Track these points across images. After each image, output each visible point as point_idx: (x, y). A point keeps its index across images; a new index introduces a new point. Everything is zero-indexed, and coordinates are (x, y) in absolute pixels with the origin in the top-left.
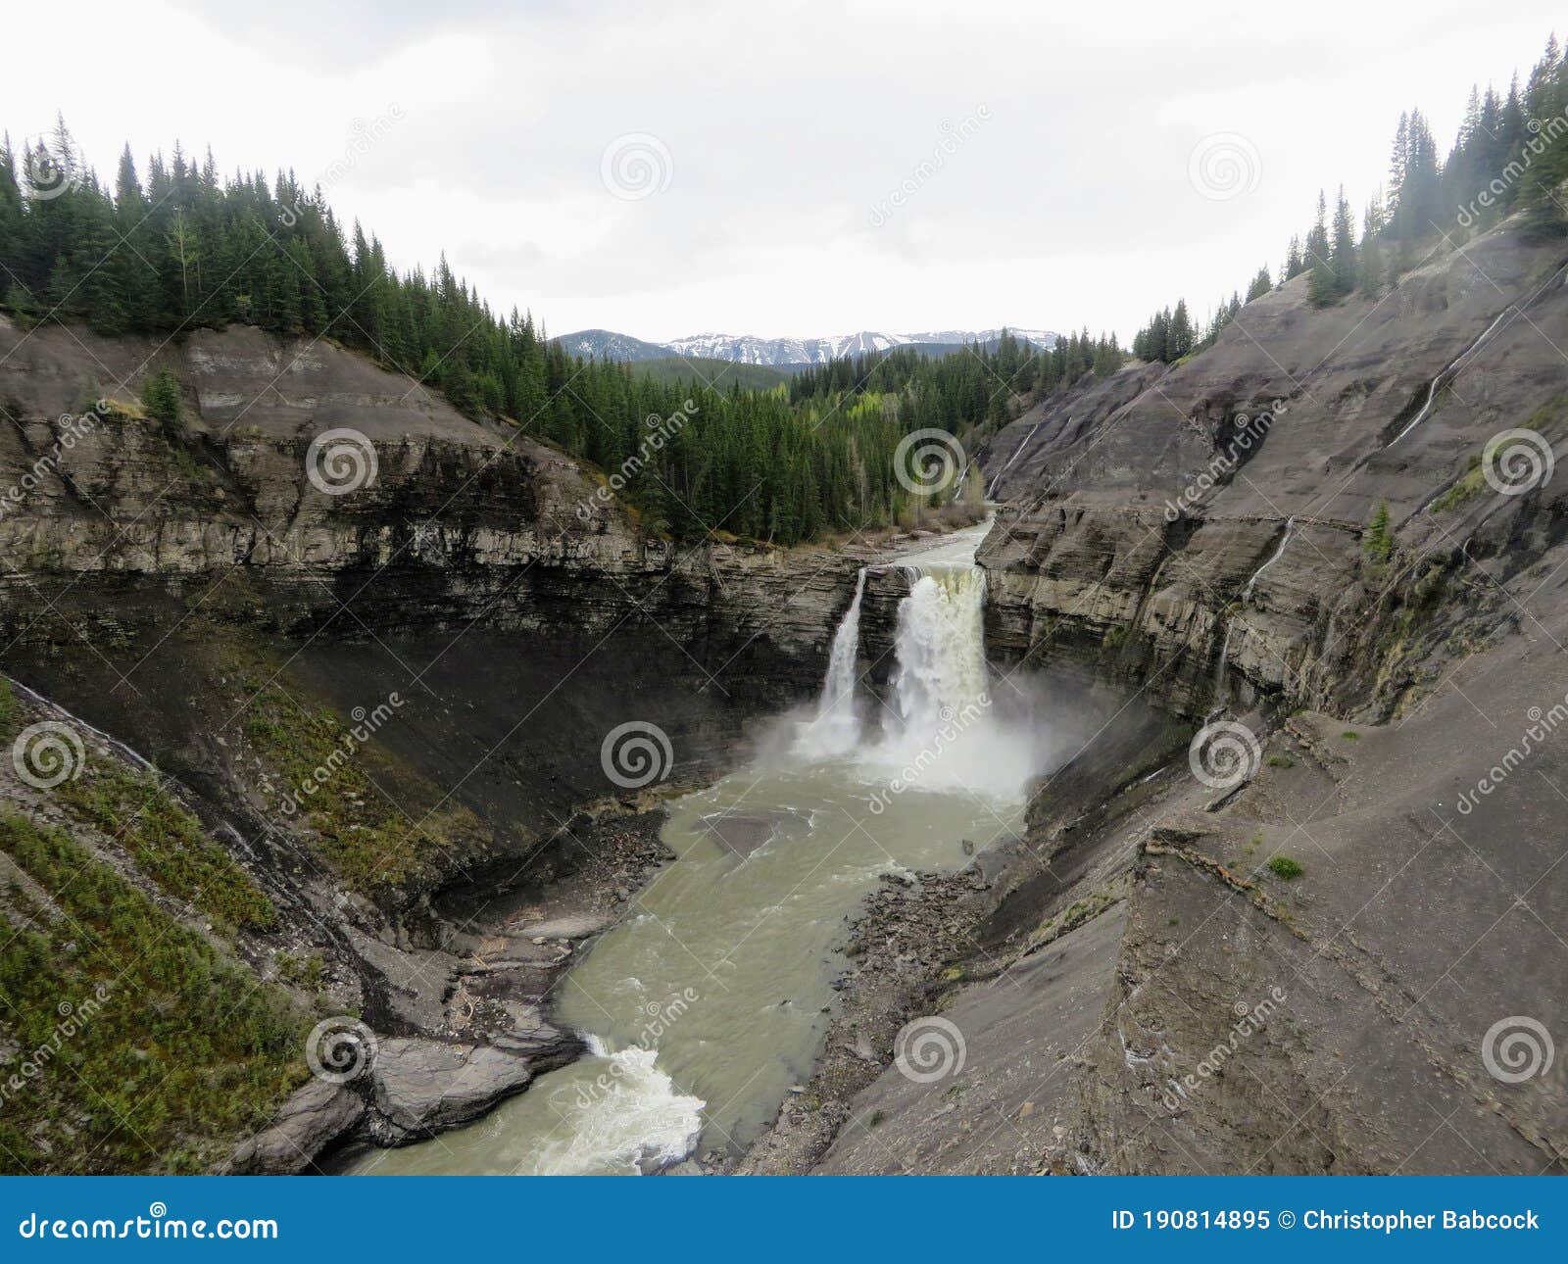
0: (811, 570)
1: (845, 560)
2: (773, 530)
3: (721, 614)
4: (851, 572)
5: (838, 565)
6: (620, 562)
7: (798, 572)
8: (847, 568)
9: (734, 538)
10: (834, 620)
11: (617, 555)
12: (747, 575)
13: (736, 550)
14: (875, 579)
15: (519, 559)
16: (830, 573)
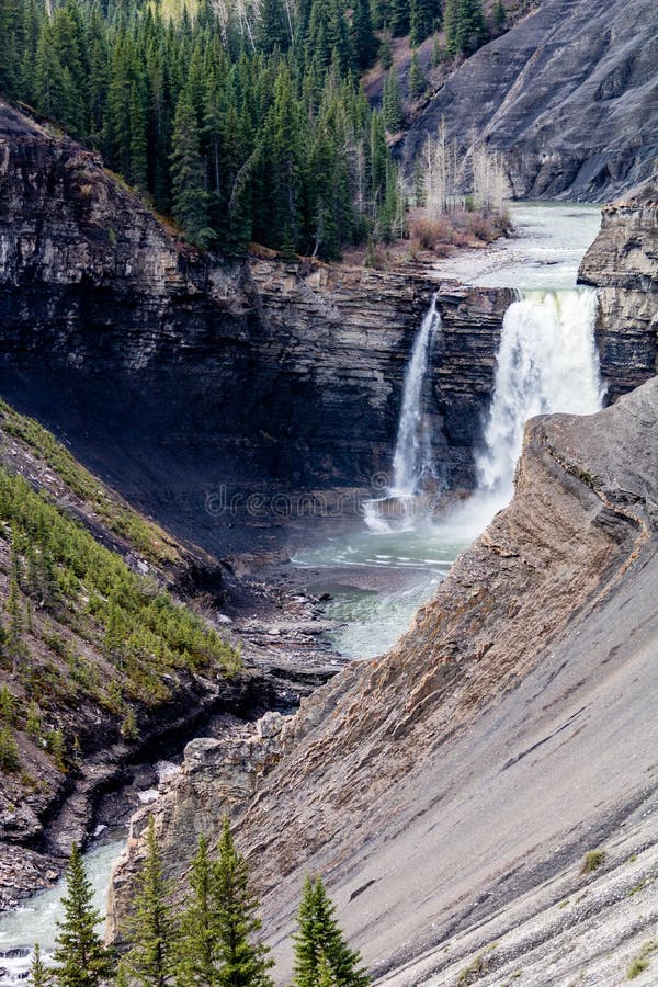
0: (365, 295)
1: (409, 280)
2: (319, 241)
3: (258, 354)
4: (415, 297)
5: (399, 288)
6: (162, 284)
7: (346, 298)
8: (410, 290)
9: (273, 253)
10: (396, 362)
11: (159, 273)
12: (287, 301)
13: (276, 268)
14: (450, 304)
15: (74, 278)
16: (389, 297)
